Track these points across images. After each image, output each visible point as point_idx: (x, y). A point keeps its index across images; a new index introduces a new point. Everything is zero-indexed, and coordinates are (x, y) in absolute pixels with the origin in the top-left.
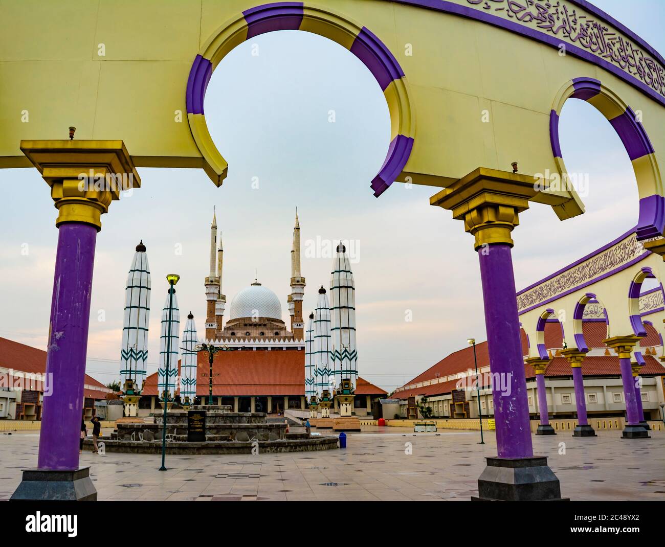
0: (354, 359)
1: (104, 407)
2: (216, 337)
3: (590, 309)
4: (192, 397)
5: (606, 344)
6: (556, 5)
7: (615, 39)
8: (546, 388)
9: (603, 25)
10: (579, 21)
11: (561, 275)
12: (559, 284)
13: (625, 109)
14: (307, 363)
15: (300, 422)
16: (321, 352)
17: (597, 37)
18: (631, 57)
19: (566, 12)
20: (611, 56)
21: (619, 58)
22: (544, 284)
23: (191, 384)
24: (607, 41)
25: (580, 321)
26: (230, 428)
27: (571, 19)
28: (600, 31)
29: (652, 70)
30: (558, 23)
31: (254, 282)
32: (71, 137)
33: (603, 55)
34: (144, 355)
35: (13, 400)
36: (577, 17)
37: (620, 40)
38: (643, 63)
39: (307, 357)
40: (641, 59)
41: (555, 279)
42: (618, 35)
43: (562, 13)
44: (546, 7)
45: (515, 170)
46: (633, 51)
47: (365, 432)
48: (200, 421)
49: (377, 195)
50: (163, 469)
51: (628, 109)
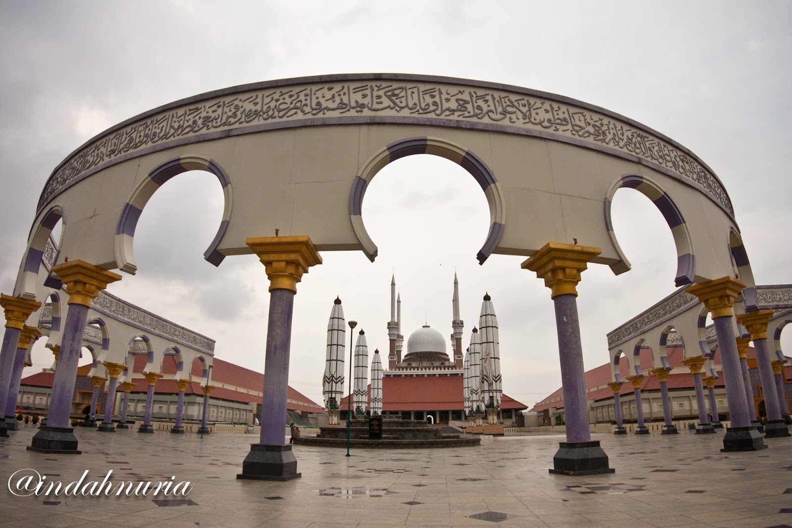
0: (499, 381)
1: (315, 418)
2: (397, 367)
3: (676, 337)
4: (379, 412)
5: (683, 364)
6: (608, 123)
7: (655, 143)
8: (642, 399)
9: (645, 134)
10: (626, 134)
11: (649, 312)
12: (648, 319)
13: (663, 194)
14: (465, 385)
15: (461, 430)
16: (475, 377)
17: (640, 144)
18: (667, 155)
19: (616, 127)
20: (652, 156)
21: (658, 157)
22: (638, 319)
23: (378, 402)
24: (648, 146)
25: (665, 347)
26: (400, 430)
27: (619, 133)
28: (642, 139)
29: (685, 163)
30: (610, 137)
31: (425, 325)
32: (277, 235)
33: (645, 156)
34: (342, 380)
35: (251, 411)
36: (624, 131)
37: (659, 144)
38: (678, 159)
39: (465, 381)
40: (676, 156)
41: (646, 315)
42: (656, 140)
43: (612, 129)
44: (600, 126)
45: (576, 243)
46: (669, 151)
47: (506, 436)
48: (377, 425)
49: (481, 264)
50: (348, 455)
51: (665, 193)
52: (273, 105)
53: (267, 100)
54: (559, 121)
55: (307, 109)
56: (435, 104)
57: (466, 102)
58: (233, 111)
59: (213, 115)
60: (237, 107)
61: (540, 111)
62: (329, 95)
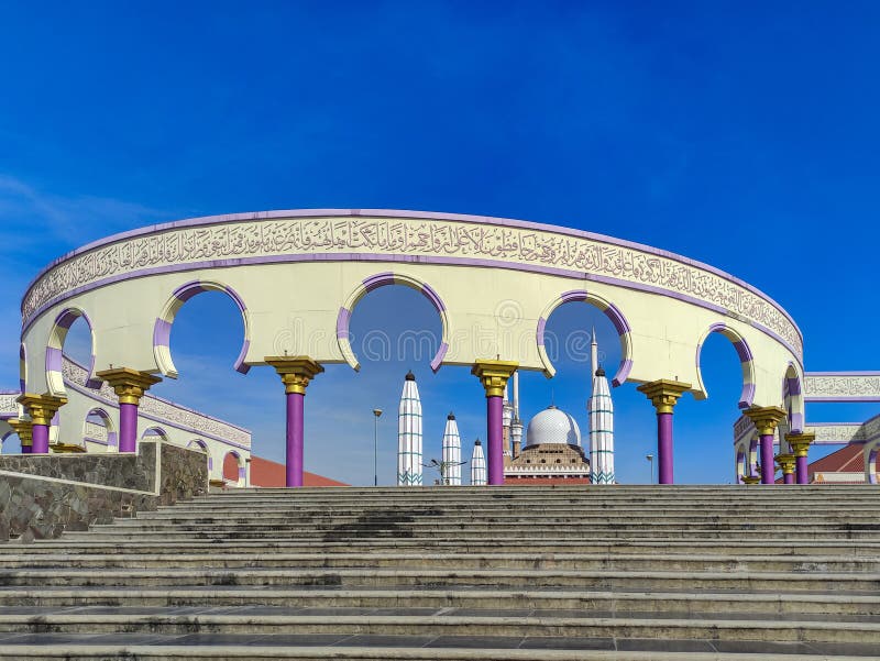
2: (511, 465)
6: (560, 242)
7: (615, 253)
9: (604, 246)
10: (579, 249)
13: (609, 306)
17: (594, 257)
18: (629, 264)
19: (569, 245)
20: (605, 269)
21: (615, 267)
24: (604, 257)
27: (572, 250)
28: (599, 251)
30: (559, 256)
33: (597, 269)
36: (578, 247)
37: (621, 253)
38: (644, 265)
40: (640, 264)
42: (619, 250)
43: (565, 247)
44: (551, 246)
45: (499, 358)
46: (633, 259)
51: (612, 305)
52: (271, 236)
53: (265, 232)
54: (508, 247)
55: (300, 244)
56: (401, 240)
57: (426, 236)
58: (238, 239)
59: (222, 242)
60: (240, 236)
61: (491, 239)
62: (316, 230)
